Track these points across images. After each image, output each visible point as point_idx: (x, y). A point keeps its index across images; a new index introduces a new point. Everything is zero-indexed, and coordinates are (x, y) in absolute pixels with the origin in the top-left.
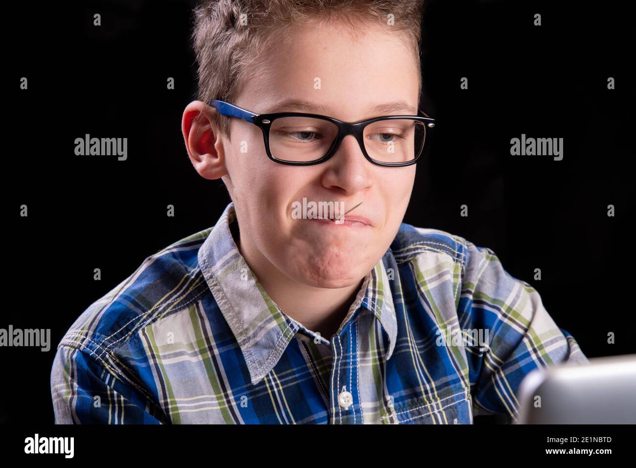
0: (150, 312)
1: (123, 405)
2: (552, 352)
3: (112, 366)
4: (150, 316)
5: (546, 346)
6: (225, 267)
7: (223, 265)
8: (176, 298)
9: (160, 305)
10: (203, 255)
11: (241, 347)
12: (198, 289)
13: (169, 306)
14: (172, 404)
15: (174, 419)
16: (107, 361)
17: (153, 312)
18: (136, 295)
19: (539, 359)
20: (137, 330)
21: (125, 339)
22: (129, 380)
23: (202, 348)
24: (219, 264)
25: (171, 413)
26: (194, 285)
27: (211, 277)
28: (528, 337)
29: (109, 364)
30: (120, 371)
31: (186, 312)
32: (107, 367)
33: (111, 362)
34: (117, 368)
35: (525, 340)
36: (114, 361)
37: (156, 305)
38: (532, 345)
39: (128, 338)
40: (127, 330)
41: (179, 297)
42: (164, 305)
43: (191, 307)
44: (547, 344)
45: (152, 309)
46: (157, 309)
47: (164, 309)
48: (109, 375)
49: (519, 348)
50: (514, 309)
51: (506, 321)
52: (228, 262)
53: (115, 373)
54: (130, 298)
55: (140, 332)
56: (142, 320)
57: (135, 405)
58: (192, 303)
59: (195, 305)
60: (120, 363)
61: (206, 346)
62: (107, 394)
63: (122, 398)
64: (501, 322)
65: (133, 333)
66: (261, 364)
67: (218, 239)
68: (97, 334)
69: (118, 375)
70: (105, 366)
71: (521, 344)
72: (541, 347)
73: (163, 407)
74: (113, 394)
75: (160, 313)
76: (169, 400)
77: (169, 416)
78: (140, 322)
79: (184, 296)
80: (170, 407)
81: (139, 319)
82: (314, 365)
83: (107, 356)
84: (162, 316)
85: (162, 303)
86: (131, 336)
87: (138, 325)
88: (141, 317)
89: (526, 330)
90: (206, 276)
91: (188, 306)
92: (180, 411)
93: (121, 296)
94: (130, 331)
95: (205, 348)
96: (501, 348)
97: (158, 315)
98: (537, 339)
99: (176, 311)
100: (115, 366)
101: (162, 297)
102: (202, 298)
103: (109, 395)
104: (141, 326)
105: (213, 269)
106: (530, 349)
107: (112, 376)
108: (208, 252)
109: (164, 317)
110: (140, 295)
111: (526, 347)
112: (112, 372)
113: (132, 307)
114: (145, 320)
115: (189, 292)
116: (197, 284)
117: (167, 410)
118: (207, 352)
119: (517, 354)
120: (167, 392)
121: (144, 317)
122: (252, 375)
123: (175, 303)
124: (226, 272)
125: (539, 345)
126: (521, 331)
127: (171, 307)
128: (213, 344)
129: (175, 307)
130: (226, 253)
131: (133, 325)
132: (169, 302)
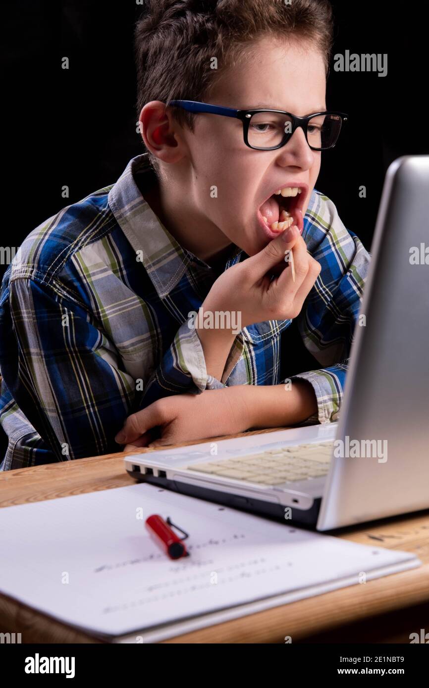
0: (75, 242)
1: (72, 318)
2: (344, 246)
3: (59, 289)
4: (76, 245)
5: (341, 242)
6: (133, 210)
7: (132, 209)
8: (92, 232)
9: (81, 237)
10: (112, 199)
11: (147, 271)
12: (109, 225)
13: (87, 237)
14: (102, 313)
15: (104, 323)
16: (55, 286)
17: (78, 242)
18: (62, 232)
19: (336, 250)
20: (70, 256)
21: (62, 264)
22: (73, 299)
23: (115, 269)
24: (127, 208)
25: (102, 319)
26: (105, 221)
27: (120, 217)
28: (330, 235)
29: (56, 288)
30: (65, 292)
31: (100, 242)
32: (56, 290)
33: (58, 286)
34: (63, 291)
35: (328, 237)
36: (60, 285)
37: (79, 237)
38: (332, 240)
39: (64, 264)
40: (62, 257)
41: (93, 231)
42: (85, 237)
43: (103, 239)
44: (341, 240)
45: (77, 240)
46: (80, 240)
47: (85, 240)
48: (57, 296)
49: (324, 242)
50: (318, 214)
51: (314, 223)
52: (135, 206)
53: (62, 294)
54: (58, 235)
55: (72, 258)
56: (71, 249)
57: (79, 317)
58: (104, 236)
59: (106, 237)
60: (65, 287)
61: (118, 268)
62: (60, 310)
63: (72, 313)
64: (311, 224)
65: (67, 259)
66: (165, 284)
67: (126, 187)
68: (41, 266)
69: (64, 295)
70: (53, 290)
71: (325, 239)
72: (338, 242)
73: (96, 316)
74: (65, 310)
75: (83, 242)
76: (100, 310)
77: (101, 321)
78: (70, 250)
79: (98, 230)
80: (101, 315)
81: (69, 248)
82: (192, 276)
83: (54, 282)
84: (85, 245)
85: (82, 236)
86: (66, 262)
87: (69, 253)
88: (70, 247)
89: (327, 231)
90: (116, 215)
91: (101, 238)
92: (108, 317)
93: (51, 235)
94: (65, 258)
95: (117, 270)
96: (311, 244)
97: (82, 244)
98: (335, 236)
99: (93, 242)
100: (61, 289)
101: (82, 231)
102: (112, 231)
103: (61, 311)
104: (72, 253)
105: (122, 211)
106: (331, 243)
107: (60, 297)
108: (117, 197)
109: (86, 245)
110: (65, 232)
111: (329, 241)
112: (59, 294)
113: (61, 241)
114: (73, 249)
115: (101, 227)
116: (108, 221)
117: (100, 317)
118: (118, 272)
119: (322, 247)
120: (98, 304)
121: (73, 246)
122: (159, 291)
123: (92, 236)
124: (134, 215)
125: (336, 240)
126: (324, 231)
127: (89, 239)
128: (122, 266)
129: (92, 239)
130: (133, 199)
131: (66, 253)
132: (87, 235)
